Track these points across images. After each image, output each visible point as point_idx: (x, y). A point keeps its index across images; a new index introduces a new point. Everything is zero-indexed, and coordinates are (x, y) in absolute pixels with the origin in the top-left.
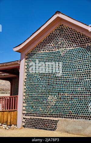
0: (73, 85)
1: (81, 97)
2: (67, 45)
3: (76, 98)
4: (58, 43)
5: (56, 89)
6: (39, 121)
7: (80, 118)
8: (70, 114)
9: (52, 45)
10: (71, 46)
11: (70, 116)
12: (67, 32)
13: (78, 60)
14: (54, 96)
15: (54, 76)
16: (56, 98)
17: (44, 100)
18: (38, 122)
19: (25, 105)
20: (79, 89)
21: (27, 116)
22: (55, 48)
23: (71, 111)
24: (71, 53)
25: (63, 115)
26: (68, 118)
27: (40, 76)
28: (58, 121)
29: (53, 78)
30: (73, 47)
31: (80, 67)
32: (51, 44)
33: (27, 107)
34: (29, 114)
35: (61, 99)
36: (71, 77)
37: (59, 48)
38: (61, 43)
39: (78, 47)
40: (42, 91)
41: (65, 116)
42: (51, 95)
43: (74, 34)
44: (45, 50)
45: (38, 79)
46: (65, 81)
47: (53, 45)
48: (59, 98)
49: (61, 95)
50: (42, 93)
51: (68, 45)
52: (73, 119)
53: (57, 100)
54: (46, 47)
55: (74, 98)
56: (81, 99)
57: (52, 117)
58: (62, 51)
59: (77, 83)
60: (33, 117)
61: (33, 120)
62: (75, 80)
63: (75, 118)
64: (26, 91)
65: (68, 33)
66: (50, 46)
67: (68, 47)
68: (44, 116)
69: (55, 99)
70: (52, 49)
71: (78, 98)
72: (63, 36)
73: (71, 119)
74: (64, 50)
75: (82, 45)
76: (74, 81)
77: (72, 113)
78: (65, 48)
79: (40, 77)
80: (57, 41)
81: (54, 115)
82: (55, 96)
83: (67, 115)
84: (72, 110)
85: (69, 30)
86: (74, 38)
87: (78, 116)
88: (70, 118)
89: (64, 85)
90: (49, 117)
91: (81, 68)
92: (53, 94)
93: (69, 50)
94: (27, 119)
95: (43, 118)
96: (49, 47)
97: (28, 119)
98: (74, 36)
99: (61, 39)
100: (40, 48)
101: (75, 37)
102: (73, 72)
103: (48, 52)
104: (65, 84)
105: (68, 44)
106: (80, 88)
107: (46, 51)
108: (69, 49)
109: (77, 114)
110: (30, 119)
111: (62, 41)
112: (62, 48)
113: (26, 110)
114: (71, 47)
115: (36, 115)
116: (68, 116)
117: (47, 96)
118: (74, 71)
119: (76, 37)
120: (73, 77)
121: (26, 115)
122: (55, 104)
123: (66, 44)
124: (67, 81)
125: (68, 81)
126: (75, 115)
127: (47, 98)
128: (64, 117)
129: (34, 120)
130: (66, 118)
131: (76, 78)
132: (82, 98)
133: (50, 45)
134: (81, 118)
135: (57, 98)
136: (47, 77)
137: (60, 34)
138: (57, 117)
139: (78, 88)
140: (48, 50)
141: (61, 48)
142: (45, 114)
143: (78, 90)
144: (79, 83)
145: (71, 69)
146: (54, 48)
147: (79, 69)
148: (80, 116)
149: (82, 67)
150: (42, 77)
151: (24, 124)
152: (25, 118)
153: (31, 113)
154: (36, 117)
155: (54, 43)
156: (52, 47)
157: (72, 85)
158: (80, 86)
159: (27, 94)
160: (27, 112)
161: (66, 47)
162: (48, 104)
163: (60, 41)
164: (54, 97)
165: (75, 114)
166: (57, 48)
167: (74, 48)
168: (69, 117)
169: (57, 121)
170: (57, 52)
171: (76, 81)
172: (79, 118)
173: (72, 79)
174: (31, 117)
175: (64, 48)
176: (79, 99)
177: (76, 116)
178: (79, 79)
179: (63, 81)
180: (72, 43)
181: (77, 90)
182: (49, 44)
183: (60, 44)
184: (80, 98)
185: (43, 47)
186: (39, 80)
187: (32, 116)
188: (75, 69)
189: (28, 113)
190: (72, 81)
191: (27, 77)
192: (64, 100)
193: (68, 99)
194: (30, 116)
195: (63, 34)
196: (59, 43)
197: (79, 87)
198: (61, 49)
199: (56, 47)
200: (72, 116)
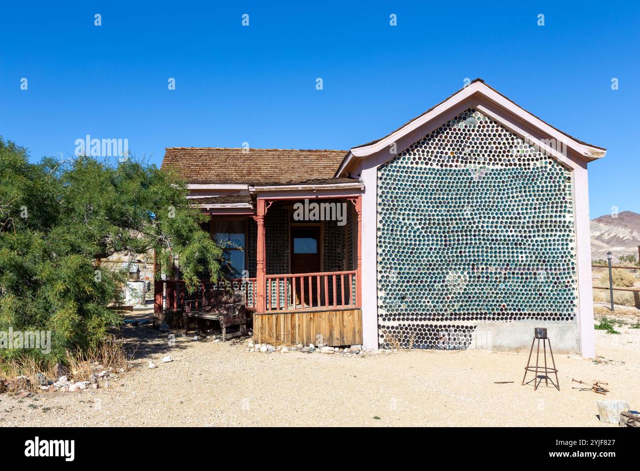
0: (508, 248)
1: (526, 274)
2: (488, 158)
3: (516, 276)
4: (463, 149)
5: (466, 256)
6: (424, 330)
7: (526, 317)
8: (502, 310)
9: (449, 152)
10: (498, 161)
11: (503, 314)
12: (486, 128)
13: (515, 195)
14: (462, 273)
15: (459, 227)
16: (468, 276)
17: (435, 282)
18: (421, 334)
19: (382, 294)
20: (522, 257)
21: (389, 319)
22: (457, 161)
23: (504, 303)
24: (497, 178)
25: (486, 314)
26: (498, 319)
27: (420, 224)
28: (475, 327)
29: (457, 232)
30: (502, 165)
31: (521, 212)
32: (447, 150)
33: (388, 301)
34: (395, 315)
35: (481, 279)
36: (502, 231)
37: (466, 162)
38: (472, 151)
39: (513, 166)
40: (429, 261)
41: (492, 316)
42: (455, 269)
43: (503, 137)
44: (430, 162)
45: (415, 232)
46: (488, 240)
47: (452, 153)
48: (474, 277)
49: (480, 271)
50: (430, 265)
51: (490, 160)
52: (509, 320)
53: (470, 281)
54: (431, 156)
55: (511, 276)
56: (527, 278)
57: (459, 319)
58: (476, 170)
59: (516, 244)
60: (406, 323)
61: (406, 329)
62: (511, 238)
63: (515, 319)
64: (384, 259)
65: (487, 131)
66: (444, 155)
67: (489, 164)
68: (438, 320)
69: (465, 280)
70: (448, 161)
71: (520, 276)
72: (475, 135)
73: (504, 321)
74: (481, 168)
75: (522, 163)
76: (509, 240)
77: (506, 309)
78: (481, 165)
79: (423, 228)
80: (460, 146)
81: (464, 314)
82: (465, 273)
83: (494, 314)
84: (506, 301)
85: (491, 125)
86: (502, 145)
87: (521, 314)
88: (502, 319)
89: (487, 248)
90: (451, 319)
91: (523, 214)
92: (459, 269)
93: (493, 170)
94: (388, 328)
95: (434, 323)
96: (441, 157)
97: (393, 327)
98: (502, 139)
99: (471, 143)
100: (417, 157)
101: (504, 144)
102: (505, 220)
103: (439, 167)
104: (488, 245)
105: (489, 155)
106: (524, 255)
107: (431, 165)
108: (491, 167)
109: (519, 310)
110: (397, 328)
111: (473, 147)
112: (475, 163)
113: (386, 307)
114: (497, 164)
115: (415, 317)
116: (499, 314)
117: (443, 273)
118: (507, 218)
119: (509, 143)
120: (507, 231)
121: (386, 318)
122: (465, 289)
123: (483, 155)
124: (492, 240)
125: (497, 240)
126: (514, 313)
127: (445, 277)
128: (489, 318)
129: (411, 329)
130: (493, 319)
131: (513, 233)
132: (529, 276)
133: (442, 153)
134: (528, 318)
135: (470, 277)
136: (440, 228)
137: (469, 131)
138: (472, 319)
139: (520, 255)
140: (437, 165)
141: (470, 162)
142: (439, 315)
143: (520, 259)
144: (520, 244)
145: (501, 214)
146: (453, 161)
147: (519, 214)
148: (525, 314)
149: (525, 211)
150: (427, 228)
151: (382, 341)
152: (384, 327)
153: (399, 314)
154: (415, 323)
155: (454, 149)
156: (449, 157)
157: (504, 248)
158: (524, 251)
159: (387, 268)
160: (388, 311)
161: (484, 163)
162: (448, 290)
163: (469, 147)
164: (462, 276)
165: (515, 309)
166: (462, 162)
167: (504, 167)
168: (500, 317)
169: (471, 327)
170: (463, 170)
171: (514, 240)
172: (523, 318)
173: (504, 236)
174: (402, 322)
175: (479, 163)
176: (522, 278)
177: (516, 314)
178: (521, 236)
179: (484, 240)
180: (498, 156)
181: (518, 261)
182: (439, 148)
183: (469, 154)
184: (524, 276)
185: (425, 154)
186: (418, 233)
187: (403, 319)
188: (510, 214)
189: (391, 315)
190: (505, 240)
191: (384, 225)
192: (487, 281)
193: (496, 278)
194: (399, 319)
195: (476, 132)
196: (467, 150)
197: (521, 253)
198: (472, 165)
199: (460, 160)
200: (508, 314)
